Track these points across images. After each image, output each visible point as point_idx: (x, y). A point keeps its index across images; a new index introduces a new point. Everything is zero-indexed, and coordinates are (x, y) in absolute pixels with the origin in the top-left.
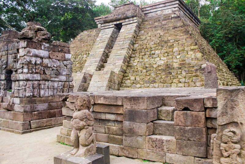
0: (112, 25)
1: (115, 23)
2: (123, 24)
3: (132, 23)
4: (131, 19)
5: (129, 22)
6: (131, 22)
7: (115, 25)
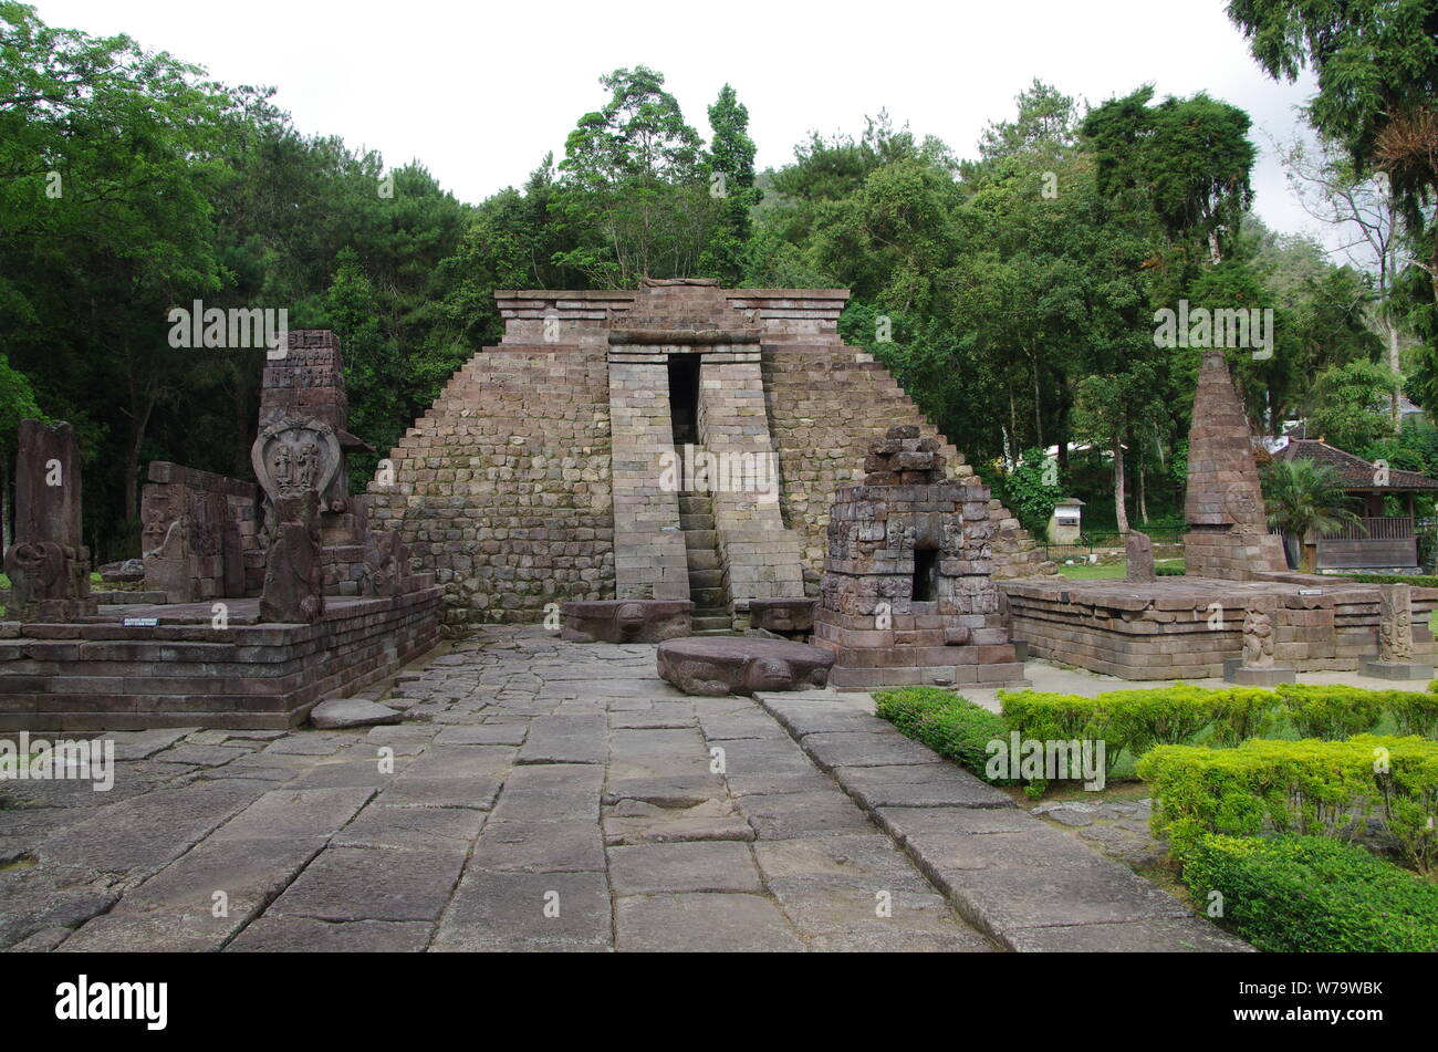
0: (661, 353)
1: (674, 349)
2: (704, 358)
3: (741, 363)
4: (740, 348)
5: (730, 357)
6: (739, 357)
7: (671, 356)
